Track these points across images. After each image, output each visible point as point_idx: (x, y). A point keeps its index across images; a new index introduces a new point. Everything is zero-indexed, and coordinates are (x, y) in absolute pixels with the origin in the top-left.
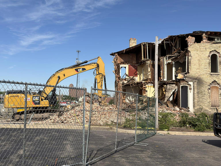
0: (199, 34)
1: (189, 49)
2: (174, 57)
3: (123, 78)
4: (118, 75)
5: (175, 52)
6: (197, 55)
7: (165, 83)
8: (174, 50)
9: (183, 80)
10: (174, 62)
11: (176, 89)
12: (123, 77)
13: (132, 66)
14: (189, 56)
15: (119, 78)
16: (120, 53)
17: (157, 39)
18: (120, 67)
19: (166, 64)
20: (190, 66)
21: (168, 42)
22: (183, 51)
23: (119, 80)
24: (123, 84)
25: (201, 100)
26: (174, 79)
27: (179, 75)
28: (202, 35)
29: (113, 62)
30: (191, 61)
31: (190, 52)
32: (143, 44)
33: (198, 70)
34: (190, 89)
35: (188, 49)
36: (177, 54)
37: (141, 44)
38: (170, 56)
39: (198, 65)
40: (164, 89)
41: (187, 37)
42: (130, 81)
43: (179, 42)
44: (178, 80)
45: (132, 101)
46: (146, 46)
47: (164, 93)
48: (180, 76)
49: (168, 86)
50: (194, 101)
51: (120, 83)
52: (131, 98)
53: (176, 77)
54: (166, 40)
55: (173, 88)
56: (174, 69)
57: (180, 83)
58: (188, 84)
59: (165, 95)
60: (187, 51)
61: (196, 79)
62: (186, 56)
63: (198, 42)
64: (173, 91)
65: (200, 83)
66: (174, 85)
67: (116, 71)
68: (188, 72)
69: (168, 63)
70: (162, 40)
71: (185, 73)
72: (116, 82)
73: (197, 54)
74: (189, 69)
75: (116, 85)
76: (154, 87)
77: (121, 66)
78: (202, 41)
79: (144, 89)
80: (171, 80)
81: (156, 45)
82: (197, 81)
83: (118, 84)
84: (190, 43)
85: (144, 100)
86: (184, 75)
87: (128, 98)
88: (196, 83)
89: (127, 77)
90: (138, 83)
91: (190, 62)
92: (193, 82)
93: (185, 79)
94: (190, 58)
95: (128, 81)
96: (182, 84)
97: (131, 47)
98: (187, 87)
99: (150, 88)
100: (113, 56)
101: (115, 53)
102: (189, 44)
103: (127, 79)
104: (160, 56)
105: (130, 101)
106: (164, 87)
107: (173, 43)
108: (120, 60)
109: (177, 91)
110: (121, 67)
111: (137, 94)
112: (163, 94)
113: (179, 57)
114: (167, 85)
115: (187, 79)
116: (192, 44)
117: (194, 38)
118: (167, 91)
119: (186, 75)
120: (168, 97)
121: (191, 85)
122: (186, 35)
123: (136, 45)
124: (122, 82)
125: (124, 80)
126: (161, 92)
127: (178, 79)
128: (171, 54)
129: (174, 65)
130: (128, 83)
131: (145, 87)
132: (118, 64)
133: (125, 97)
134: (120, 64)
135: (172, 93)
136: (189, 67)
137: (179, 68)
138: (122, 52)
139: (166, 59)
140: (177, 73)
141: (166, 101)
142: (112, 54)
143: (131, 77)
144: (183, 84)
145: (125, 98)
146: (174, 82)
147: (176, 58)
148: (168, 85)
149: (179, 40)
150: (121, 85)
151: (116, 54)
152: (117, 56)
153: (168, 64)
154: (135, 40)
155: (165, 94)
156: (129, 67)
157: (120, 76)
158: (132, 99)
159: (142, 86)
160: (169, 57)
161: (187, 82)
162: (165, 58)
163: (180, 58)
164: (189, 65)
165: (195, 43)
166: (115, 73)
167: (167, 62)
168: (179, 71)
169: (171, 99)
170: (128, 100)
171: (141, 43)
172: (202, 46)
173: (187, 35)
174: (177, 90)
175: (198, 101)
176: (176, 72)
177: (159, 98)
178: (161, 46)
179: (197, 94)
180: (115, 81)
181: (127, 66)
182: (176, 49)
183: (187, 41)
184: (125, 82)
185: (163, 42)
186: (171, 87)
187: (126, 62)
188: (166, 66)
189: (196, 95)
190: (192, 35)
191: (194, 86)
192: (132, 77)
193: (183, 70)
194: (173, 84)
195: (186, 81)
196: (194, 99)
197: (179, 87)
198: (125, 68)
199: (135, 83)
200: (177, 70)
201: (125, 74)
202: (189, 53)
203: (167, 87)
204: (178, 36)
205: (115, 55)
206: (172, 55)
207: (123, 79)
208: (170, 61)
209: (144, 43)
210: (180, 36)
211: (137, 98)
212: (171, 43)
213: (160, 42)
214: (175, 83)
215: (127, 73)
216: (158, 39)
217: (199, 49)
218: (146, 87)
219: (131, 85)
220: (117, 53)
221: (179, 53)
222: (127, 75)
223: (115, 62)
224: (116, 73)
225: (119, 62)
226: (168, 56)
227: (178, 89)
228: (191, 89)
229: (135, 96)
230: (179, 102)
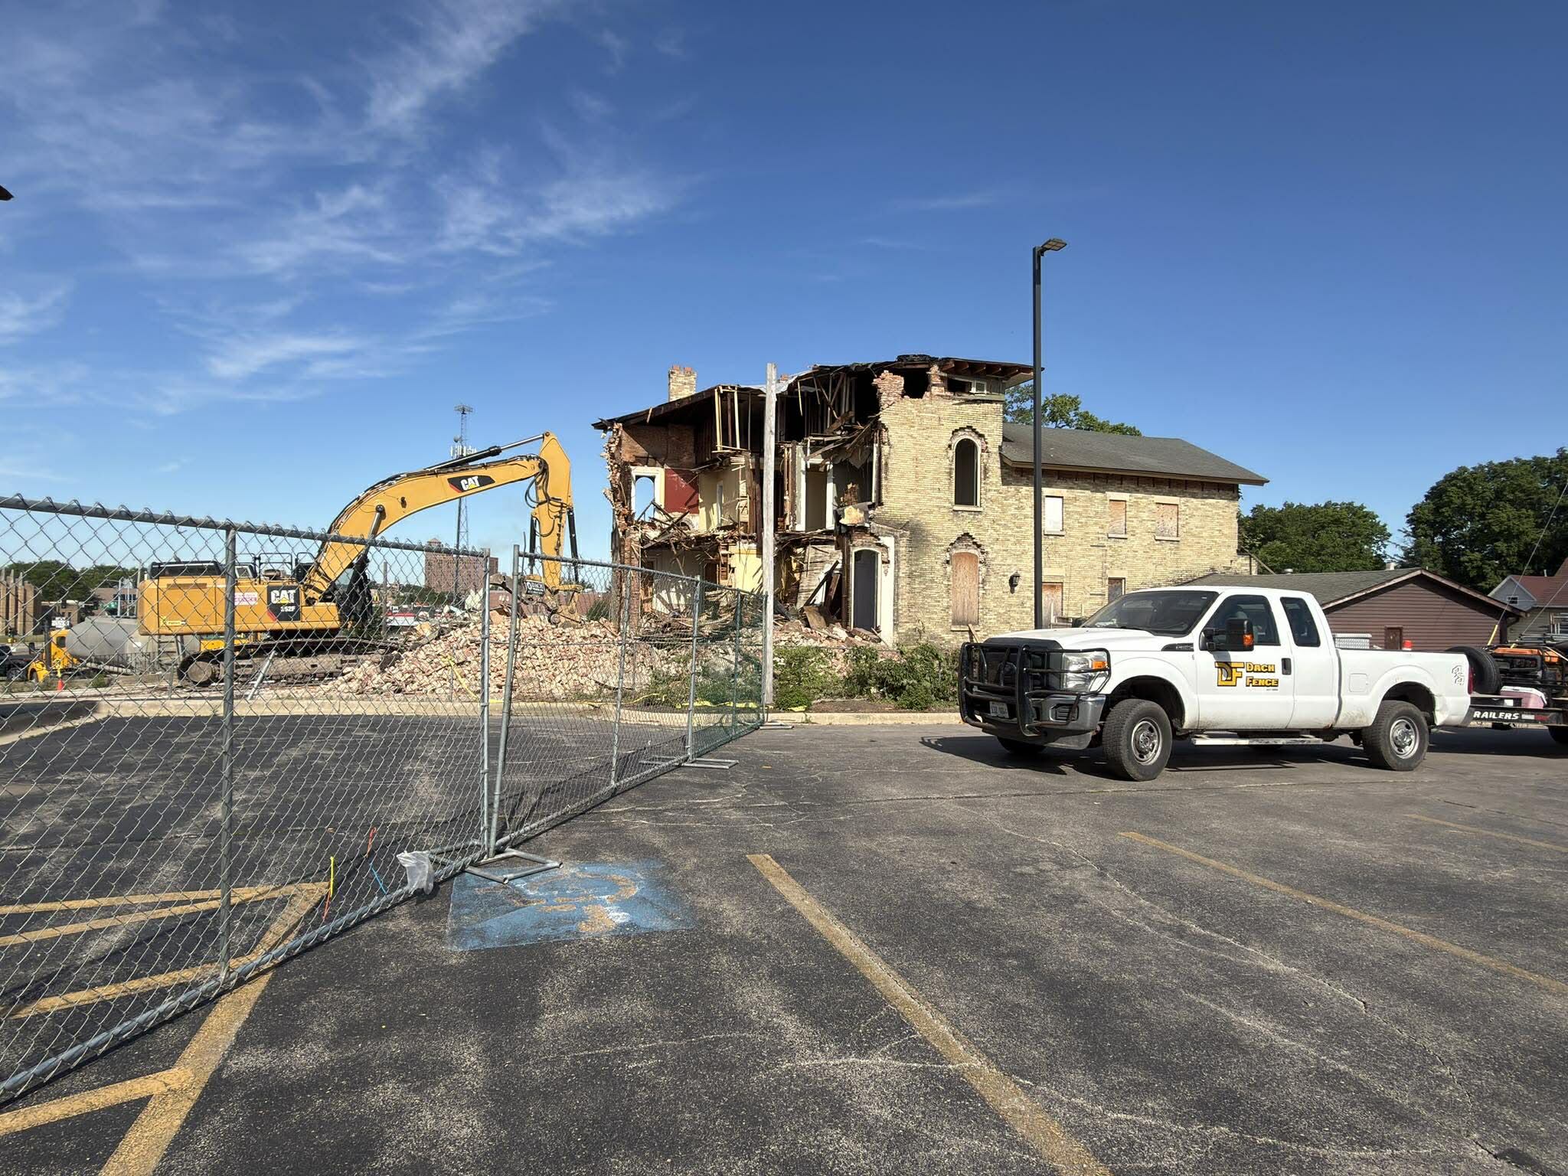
0: (919, 366)
1: (884, 417)
2: (832, 446)
3: (642, 518)
4: (623, 505)
5: (836, 425)
6: (909, 442)
7: (799, 541)
8: (833, 420)
9: (863, 529)
10: (832, 462)
11: (837, 563)
12: (644, 513)
13: (677, 472)
14: (884, 444)
15: (626, 519)
16: (632, 422)
17: (772, 372)
18: (634, 474)
19: (803, 468)
20: (886, 479)
21: (811, 390)
22: (864, 423)
23: (629, 525)
24: (644, 540)
25: (920, 600)
26: (830, 525)
27: (846, 510)
28: (928, 369)
29: (604, 454)
30: (890, 462)
31: (887, 429)
32: (719, 391)
33: (912, 496)
34: (883, 562)
35: (879, 417)
36: (841, 435)
37: (711, 391)
38: (818, 441)
39: (912, 476)
40: (795, 561)
41: (879, 375)
42: (672, 530)
43: (850, 391)
44: (844, 531)
45: (678, 605)
46: (732, 400)
47: (797, 576)
48: (852, 515)
49: (811, 552)
50: (895, 604)
51: (631, 539)
52: (673, 595)
53: (838, 516)
54: (805, 381)
55: (828, 558)
56: (831, 488)
57: (852, 541)
58: (879, 545)
59: (798, 584)
60: (878, 426)
61: (905, 526)
62: (872, 443)
63: (913, 396)
64: (828, 567)
65: (917, 541)
66: (831, 549)
67: (614, 491)
68: (881, 504)
69: (811, 465)
70: (791, 381)
71: (870, 503)
72: (614, 533)
73: (911, 436)
74: (883, 491)
75: (618, 544)
76: (760, 552)
77: (636, 471)
78: (927, 394)
79: (723, 560)
80: (819, 531)
81: (767, 396)
82: (908, 533)
83: (622, 540)
84: (888, 396)
85: (724, 603)
86: (866, 513)
87: (664, 594)
88: (904, 542)
89: (657, 516)
90: (699, 539)
91: (886, 464)
92: (896, 537)
93: (867, 525)
94: (886, 449)
95: (662, 529)
96: (858, 545)
97: (674, 399)
98: (874, 555)
99: (743, 557)
100: (605, 432)
101: (612, 422)
102: (883, 399)
103: (657, 524)
104: (784, 437)
105: (669, 606)
106: (795, 554)
107: (827, 393)
108: (631, 448)
109: (840, 570)
110: (638, 477)
111: (698, 578)
112: (790, 579)
113: (848, 446)
114: (805, 549)
115: (874, 526)
116: (892, 399)
117: (900, 381)
118: (805, 569)
119: (871, 512)
120: (810, 591)
121: (887, 548)
122: (874, 365)
123: (693, 393)
124: (638, 536)
125: (646, 526)
126: (784, 574)
127: (845, 526)
128: (822, 432)
129: (831, 476)
130: (661, 540)
131: (725, 556)
132: (626, 463)
133: (650, 590)
134: (632, 464)
135: (822, 576)
136: (884, 483)
137: (850, 486)
138: (642, 419)
139: (805, 453)
140: (840, 505)
141: (800, 605)
142: (602, 426)
143: (676, 515)
144: (862, 545)
145: (650, 597)
146: (830, 538)
147: (839, 450)
148: (810, 548)
149: (851, 383)
150: (636, 547)
151: (616, 426)
152: (622, 433)
153: (813, 471)
154: (691, 374)
155: (798, 579)
156: (666, 478)
157: (630, 511)
158: (679, 598)
159: (715, 551)
160: (816, 446)
161: (876, 537)
162: (799, 448)
163: (854, 450)
164: (883, 475)
165: (903, 396)
166: (611, 497)
167: (806, 460)
168: (848, 496)
169: (820, 598)
170: (663, 601)
171: (714, 386)
172: (927, 408)
173: (879, 368)
174: (839, 566)
175: (910, 606)
176: (837, 499)
177: (776, 595)
178: (786, 402)
179: (908, 580)
180: (611, 530)
181: (659, 472)
182: (839, 415)
183: (876, 388)
184: (653, 534)
185: (792, 388)
186: (820, 554)
187: (655, 459)
188: (803, 477)
189: (902, 583)
190: (894, 368)
191: (896, 553)
192: (680, 514)
193: (864, 495)
194: (826, 542)
195: (872, 535)
196: (898, 599)
197: (849, 556)
198: (653, 478)
199: (689, 537)
200: (841, 491)
201: (653, 503)
202: (884, 434)
203: (804, 555)
204: (846, 369)
205: (611, 430)
206: (826, 439)
207: (643, 523)
208: (818, 460)
209: (724, 387)
210: (853, 369)
211: (697, 594)
212: (821, 394)
213: (784, 388)
214: (835, 538)
215: (660, 501)
216: (774, 372)
217: (917, 420)
218: (730, 555)
219: (675, 544)
220: (618, 420)
221: (851, 430)
222: (658, 508)
223: (613, 456)
224: (615, 497)
225: (627, 457)
226: (810, 439)
227: (843, 560)
228: (888, 562)
229: (690, 587)
230: (848, 610)
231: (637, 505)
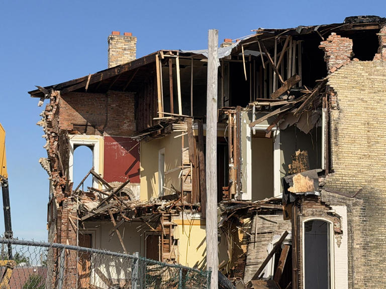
0: (368, 28)
1: (333, 81)
2: (278, 111)
3: (80, 189)
4: (61, 175)
5: (282, 90)
6: (360, 106)
7: (245, 211)
8: (279, 85)
9: (312, 198)
10: (279, 127)
11: (286, 234)
12: (82, 183)
13: (117, 139)
14: (333, 108)
15: (63, 190)
16: (70, 89)
17: (213, 38)
18: (72, 143)
19: (249, 134)
20: (336, 144)
21: (256, 54)
22: (312, 86)
23: (66, 196)
24: (82, 212)
25: (377, 273)
26: (278, 193)
27: (295, 177)
28: (378, 31)
29: (40, 122)
30: (340, 127)
31: (336, 93)
32: (160, 56)
33: (365, 162)
34: (336, 233)
35: (327, 81)
36: (288, 99)
37: (153, 56)
38: (263, 106)
39: (365, 142)
40: (242, 232)
41: (326, 37)
42: (112, 201)
43: (297, 55)
44: (292, 199)
45: (118, 280)
46: (174, 65)
47: (244, 247)
48: (301, 184)
49: (258, 222)
50: (350, 277)
51: (69, 211)
52: (113, 271)
53: (286, 185)
54: (249, 45)
55: (276, 229)
56: (278, 155)
57: (301, 211)
58: (331, 214)
59: (245, 256)
60: (326, 91)
61: (358, 194)
62: (320, 107)
63: (362, 58)
64: (276, 239)
65: (371, 210)
66: (279, 218)
67: (51, 160)
68: (331, 171)
69: (257, 131)
70: (235, 45)
71: (319, 170)
72: (51, 204)
73: (362, 100)
74: (334, 158)
75: (54, 217)
76: (203, 224)
77: (74, 139)
78: (377, 55)
79: (165, 232)
80: (267, 200)
81: (209, 62)
82: (362, 201)
83: (59, 212)
84: (336, 58)
85: (166, 277)
86: (316, 181)
87: (102, 268)
88: (357, 210)
89: (96, 186)
90: (140, 210)
91: (336, 129)
92: (348, 206)
93: (317, 193)
94: (335, 114)
95: (101, 199)
96: (309, 214)
97: (113, 65)
98: (325, 224)
99: (187, 227)
100: (42, 99)
101: (49, 89)
102: (331, 62)
103: (96, 194)
104: (227, 103)
105: (108, 281)
106: (241, 225)
107: (272, 56)
108: (69, 116)
109: (290, 241)
110: (76, 146)
111: (136, 255)
112: (237, 251)
113: (295, 111)
114: (252, 219)
115: (325, 195)
116: (341, 62)
117: (349, 43)
118: (252, 240)
119: (321, 179)
120: (257, 264)
121: (339, 217)
122: (321, 28)
123: (134, 58)
124: (75, 207)
125: (85, 197)
126: (230, 246)
127: (293, 194)
128: (268, 97)
129: (277, 142)
130: (101, 211)
131: (167, 227)
132: (64, 132)
133: (88, 264)
134: (71, 132)
135: (270, 248)
136: (334, 148)
137: (298, 153)
138: (79, 87)
139: (251, 119)
140: (289, 172)
141: (248, 278)
142: (39, 94)
143: (116, 185)
144: (313, 215)
145: (88, 271)
146: (279, 207)
147: (286, 115)
148: (257, 218)
149: (297, 46)
150: (74, 218)
151: (54, 93)
152: (60, 100)
153: (258, 137)
154: (131, 39)
155: (245, 251)
156: (106, 146)
157: (68, 181)
158: (118, 273)
159: (157, 222)
160: (262, 111)
161: (327, 206)
162: (244, 114)
163: (302, 115)
164: (333, 140)
165: (352, 59)
166: (48, 167)
167: (251, 127)
168: (296, 164)
169: (269, 271)
170: (102, 277)
172: (378, 71)
173: (326, 31)
174: (288, 237)
175: (367, 280)
176: (285, 166)
177: (221, 269)
178: (229, 67)
179: (362, 252)
180: (48, 201)
181: (98, 141)
182: (285, 79)
183: (322, 52)
184: (91, 205)
185: (235, 52)
186: (268, 224)
187: (94, 126)
188: (249, 144)
189: (358, 254)
190: (342, 31)
191: (350, 223)
192: (121, 184)
193: (313, 162)
194: (274, 212)
195: (323, 203)
196: (353, 272)
197: (299, 227)
198: (91, 147)
199: (128, 208)
200: (289, 158)
201: (92, 172)
202: (333, 98)
203: (251, 225)
204: (292, 32)
205: (48, 97)
206: (272, 104)
207: (81, 193)
208: (263, 125)
209: (165, 53)
210: (299, 32)
211: (136, 272)
212: (266, 58)
213: (227, 52)
214: (283, 208)
215: (99, 170)
216: (216, 38)
217: (367, 83)
218: (173, 226)
219: (115, 215)
220: (57, 88)
221: (298, 95)
222: (97, 178)
223: (50, 124)
224: (52, 167)
225: (65, 125)
226: (255, 104)
227: (293, 230)
228: (341, 232)
229: (129, 262)
230: (299, 284)
231: (73, 176)
